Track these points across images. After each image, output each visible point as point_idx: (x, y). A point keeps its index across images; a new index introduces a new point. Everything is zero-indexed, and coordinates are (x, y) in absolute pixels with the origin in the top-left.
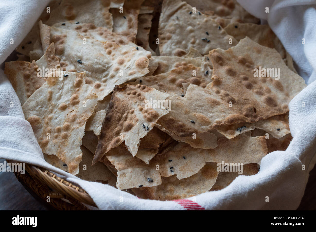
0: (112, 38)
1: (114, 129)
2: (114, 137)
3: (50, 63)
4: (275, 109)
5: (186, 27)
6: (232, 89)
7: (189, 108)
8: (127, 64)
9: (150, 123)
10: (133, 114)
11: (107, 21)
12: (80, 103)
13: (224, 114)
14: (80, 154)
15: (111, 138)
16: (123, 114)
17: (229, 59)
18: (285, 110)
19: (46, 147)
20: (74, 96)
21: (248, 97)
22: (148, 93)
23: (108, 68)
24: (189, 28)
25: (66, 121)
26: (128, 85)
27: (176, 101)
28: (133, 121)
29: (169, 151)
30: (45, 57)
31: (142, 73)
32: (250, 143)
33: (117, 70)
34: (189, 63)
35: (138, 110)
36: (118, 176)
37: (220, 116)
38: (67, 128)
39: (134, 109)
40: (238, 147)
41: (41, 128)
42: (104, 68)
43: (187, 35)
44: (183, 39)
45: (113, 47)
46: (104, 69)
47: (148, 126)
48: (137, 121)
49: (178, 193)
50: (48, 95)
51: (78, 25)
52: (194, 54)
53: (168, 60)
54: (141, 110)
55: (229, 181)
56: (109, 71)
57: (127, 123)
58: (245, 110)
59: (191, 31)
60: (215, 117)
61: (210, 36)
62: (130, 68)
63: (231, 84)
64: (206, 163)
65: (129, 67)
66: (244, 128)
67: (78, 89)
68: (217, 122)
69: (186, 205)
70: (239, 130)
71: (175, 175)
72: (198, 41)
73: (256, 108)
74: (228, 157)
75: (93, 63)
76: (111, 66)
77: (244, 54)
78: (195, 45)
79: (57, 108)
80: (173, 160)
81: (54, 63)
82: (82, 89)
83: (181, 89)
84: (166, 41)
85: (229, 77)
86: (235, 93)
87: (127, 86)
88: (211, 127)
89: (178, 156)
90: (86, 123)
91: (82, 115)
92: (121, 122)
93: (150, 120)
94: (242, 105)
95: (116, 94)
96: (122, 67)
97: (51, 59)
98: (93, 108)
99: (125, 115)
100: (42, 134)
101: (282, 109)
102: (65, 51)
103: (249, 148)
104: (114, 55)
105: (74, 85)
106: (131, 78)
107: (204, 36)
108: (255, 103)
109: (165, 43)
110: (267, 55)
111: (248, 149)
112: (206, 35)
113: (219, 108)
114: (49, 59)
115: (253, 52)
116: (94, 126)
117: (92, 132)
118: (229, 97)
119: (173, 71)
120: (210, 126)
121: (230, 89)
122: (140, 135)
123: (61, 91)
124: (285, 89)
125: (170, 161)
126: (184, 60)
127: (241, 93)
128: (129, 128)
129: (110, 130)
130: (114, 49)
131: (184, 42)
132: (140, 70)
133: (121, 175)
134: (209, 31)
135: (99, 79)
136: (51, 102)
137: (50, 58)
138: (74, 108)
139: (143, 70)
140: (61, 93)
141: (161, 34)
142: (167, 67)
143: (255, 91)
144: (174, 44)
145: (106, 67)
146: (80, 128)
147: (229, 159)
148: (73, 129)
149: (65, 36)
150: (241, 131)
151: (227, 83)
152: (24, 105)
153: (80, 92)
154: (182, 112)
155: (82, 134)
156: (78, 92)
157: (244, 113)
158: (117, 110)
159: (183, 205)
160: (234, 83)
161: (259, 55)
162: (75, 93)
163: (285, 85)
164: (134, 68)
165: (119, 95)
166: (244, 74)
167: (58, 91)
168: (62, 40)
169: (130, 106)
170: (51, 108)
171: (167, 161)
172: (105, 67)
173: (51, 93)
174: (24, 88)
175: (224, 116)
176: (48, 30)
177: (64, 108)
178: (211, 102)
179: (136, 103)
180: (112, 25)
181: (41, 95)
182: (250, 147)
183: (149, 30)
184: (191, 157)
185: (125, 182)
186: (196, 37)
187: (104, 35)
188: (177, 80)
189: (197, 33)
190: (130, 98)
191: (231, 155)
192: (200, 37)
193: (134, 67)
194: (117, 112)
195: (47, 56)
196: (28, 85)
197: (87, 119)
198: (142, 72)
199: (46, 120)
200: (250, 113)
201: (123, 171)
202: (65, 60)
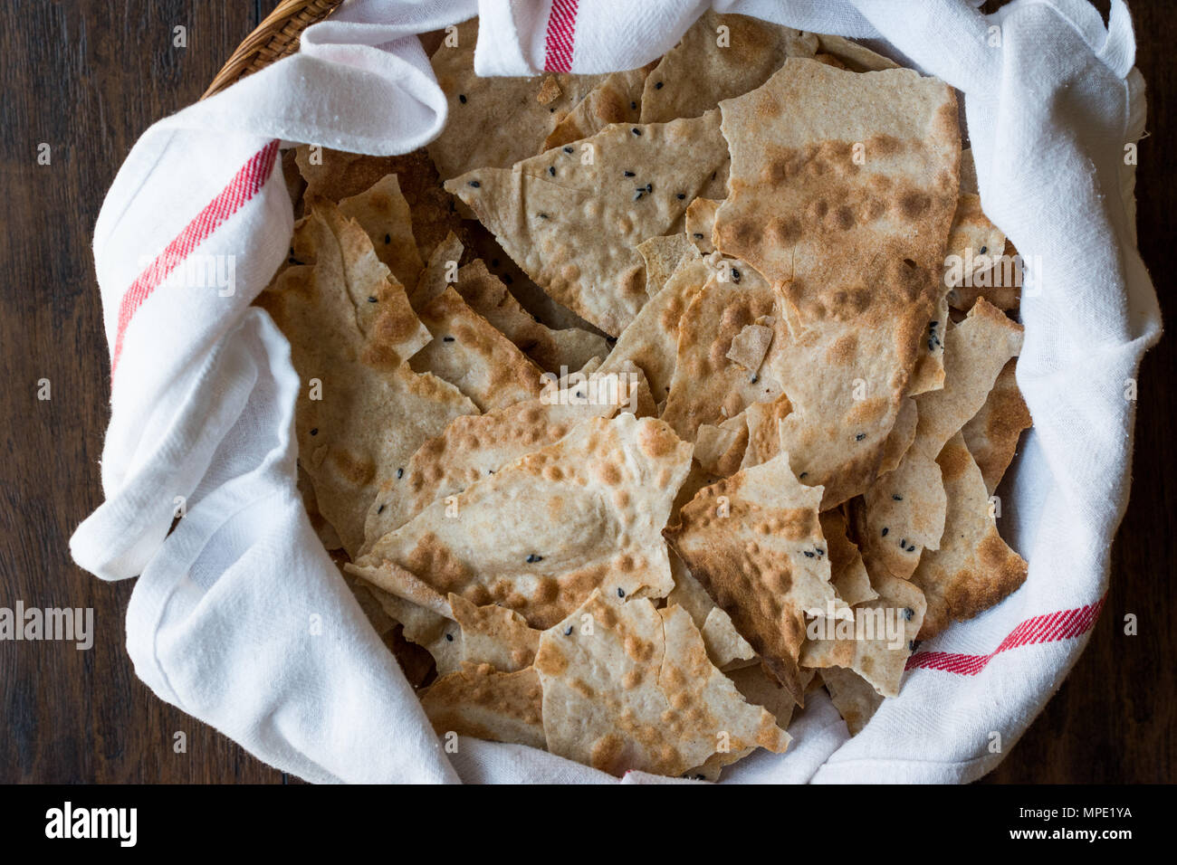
0: (508, 431)
1: (761, 613)
2: (776, 622)
3: (490, 629)
4: (936, 213)
5: (581, 215)
6: (831, 269)
7: (829, 421)
8: (630, 467)
9: (811, 537)
10: (763, 553)
11: (437, 396)
12: (655, 643)
13: (886, 351)
14: (761, 712)
15: (776, 632)
16: (740, 568)
17: (755, 206)
18: (949, 190)
19: (683, 759)
20: (628, 645)
21: (873, 250)
22: (743, 488)
23: (603, 513)
24: (589, 209)
25: (669, 696)
26: (684, 509)
27: (799, 438)
28: (777, 563)
29: (865, 521)
30: (469, 631)
31: (683, 460)
32: (968, 339)
33: (626, 500)
34: (680, 289)
35: (762, 536)
36: (865, 677)
37: (885, 366)
38: (687, 701)
39: (751, 541)
40: (951, 364)
41: (632, 743)
42: (599, 523)
43: (601, 227)
44: (605, 247)
45: (550, 459)
46: (601, 525)
47: (818, 546)
48: (785, 558)
49: (955, 569)
50: (579, 692)
51: (409, 476)
52: (657, 251)
53: (641, 333)
54: (767, 530)
55: (983, 428)
56: (612, 518)
57: (768, 577)
58: (898, 286)
59: (600, 210)
60: (881, 378)
61: (640, 174)
62: (646, 474)
63: (818, 262)
64: (936, 461)
65: (644, 473)
66: (936, 328)
67: (618, 626)
68: (896, 385)
69: (1056, 633)
70: (935, 345)
71: (925, 550)
72: (633, 216)
73: (909, 256)
74: (955, 403)
75: (569, 540)
76: (603, 504)
77: (762, 153)
78: (637, 230)
79: (621, 691)
80: (886, 524)
81: (497, 619)
82: (627, 619)
83: (734, 366)
84: (574, 286)
85: (797, 248)
86: (845, 273)
87: (683, 513)
88: (895, 405)
89: (885, 510)
90: (710, 663)
91: (686, 658)
92: (755, 584)
93: (806, 532)
94: (881, 282)
95: (683, 549)
96: (625, 485)
97: (483, 621)
98: (690, 628)
99: (746, 566)
100: (646, 749)
101: (945, 194)
102: (472, 565)
103: (973, 349)
104: (572, 472)
105: (604, 630)
106: (672, 491)
107: (629, 187)
108: (895, 246)
109: (578, 292)
110: (795, 94)
111: (975, 353)
112: (631, 180)
113: (864, 348)
114: (479, 626)
115: (769, 126)
116: (726, 649)
117: (737, 661)
118: (850, 298)
119: (682, 350)
120: (891, 406)
121: (828, 273)
122: (821, 576)
123: (593, 662)
124: (903, 137)
125: (885, 531)
126: (665, 296)
127: (853, 256)
128: (786, 581)
129: (756, 621)
130: (557, 458)
131: (613, 252)
132: (671, 459)
133: (865, 669)
134: (628, 163)
135: (611, 550)
136: (598, 694)
137: (477, 622)
138: (655, 662)
139: (678, 454)
140: (597, 663)
141: (548, 282)
142: (654, 348)
143: (865, 216)
144: (599, 278)
145: (598, 516)
146: (711, 679)
147: (959, 403)
148: (701, 692)
149: (432, 537)
150: (938, 343)
151: (810, 267)
152: (550, 745)
153: (629, 627)
154: (828, 443)
155: (727, 685)
156: (627, 631)
157: (905, 297)
158: (724, 574)
159: (1053, 637)
160: (817, 250)
161: (785, 116)
162: (624, 638)
163: (892, 130)
164: (657, 467)
165: (692, 544)
166: (808, 202)
167: (586, 667)
168: (438, 552)
169: (737, 543)
170: (609, 702)
171: (880, 540)
172: (598, 519)
173: (580, 683)
174: (506, 719)
175: (891, 353)
176: (394, 569)
177: (638, 680)
178: (843, 359)
179: (742, 526)
180: (458, 392)
181: (564, 703)
182: (974, 345)
183: (512, 299)
184: (905, 481)
185: (885, 672)
186: (621, 211)
187: (483, 441)
188: (708, 358)
189: (610, 199)
190: (719, 530)
191: (954, 393)
192: (627, 200)
193: (651, 463)
194: (728, 578)
195: (469, 625)
196: (508, 707)
197: (705, 656)
198: (679, 459)
199: (627, 725)
200: (913, 282)
201: (859, 657)
202: (493, 580)
